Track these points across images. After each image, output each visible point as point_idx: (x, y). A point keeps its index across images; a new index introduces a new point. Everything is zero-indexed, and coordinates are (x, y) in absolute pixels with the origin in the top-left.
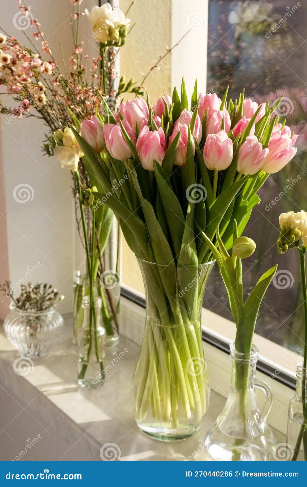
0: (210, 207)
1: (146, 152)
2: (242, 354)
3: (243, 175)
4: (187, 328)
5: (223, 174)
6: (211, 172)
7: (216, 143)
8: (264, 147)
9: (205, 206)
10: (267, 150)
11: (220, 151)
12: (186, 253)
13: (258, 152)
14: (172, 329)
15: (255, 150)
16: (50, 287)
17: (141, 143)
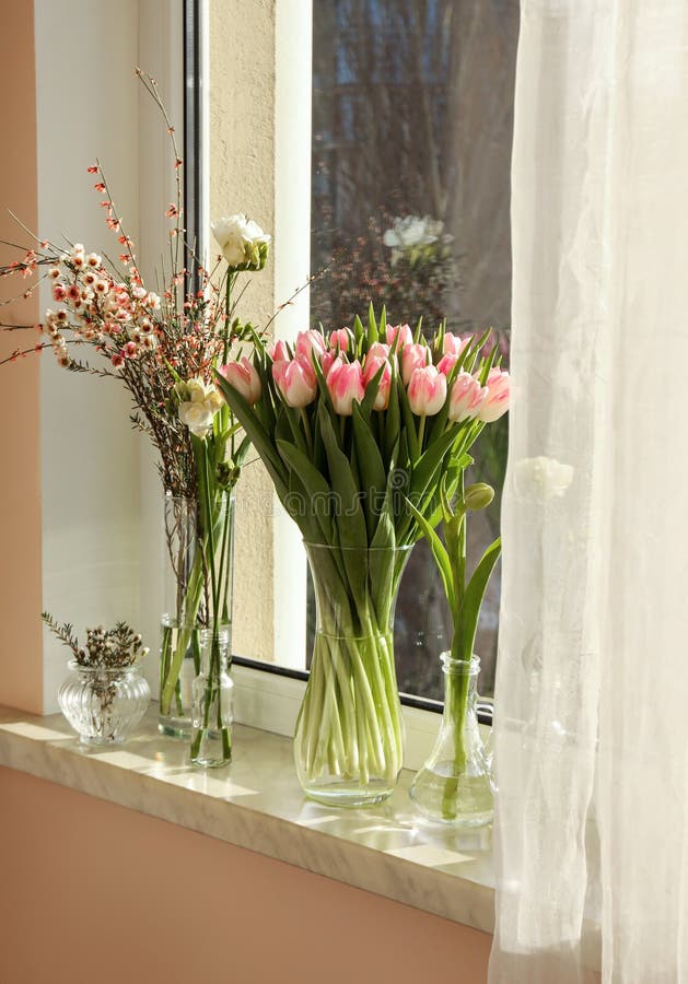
0: (416, 464)
1: (342, 390)
2: (460, 661)
3: (455, 423)
4: (377, 639)
5: (435, 421)
6: (417, 419)
7: (425, 380)
8: (482, 386)
9: (409, 462)
10: (486, 388)
11: (432, 391)
12: (384, 528)
13: (475, 393)
14: (358, 642)
15: (472, 390)
16: (131, 632)
17: (334, 380)
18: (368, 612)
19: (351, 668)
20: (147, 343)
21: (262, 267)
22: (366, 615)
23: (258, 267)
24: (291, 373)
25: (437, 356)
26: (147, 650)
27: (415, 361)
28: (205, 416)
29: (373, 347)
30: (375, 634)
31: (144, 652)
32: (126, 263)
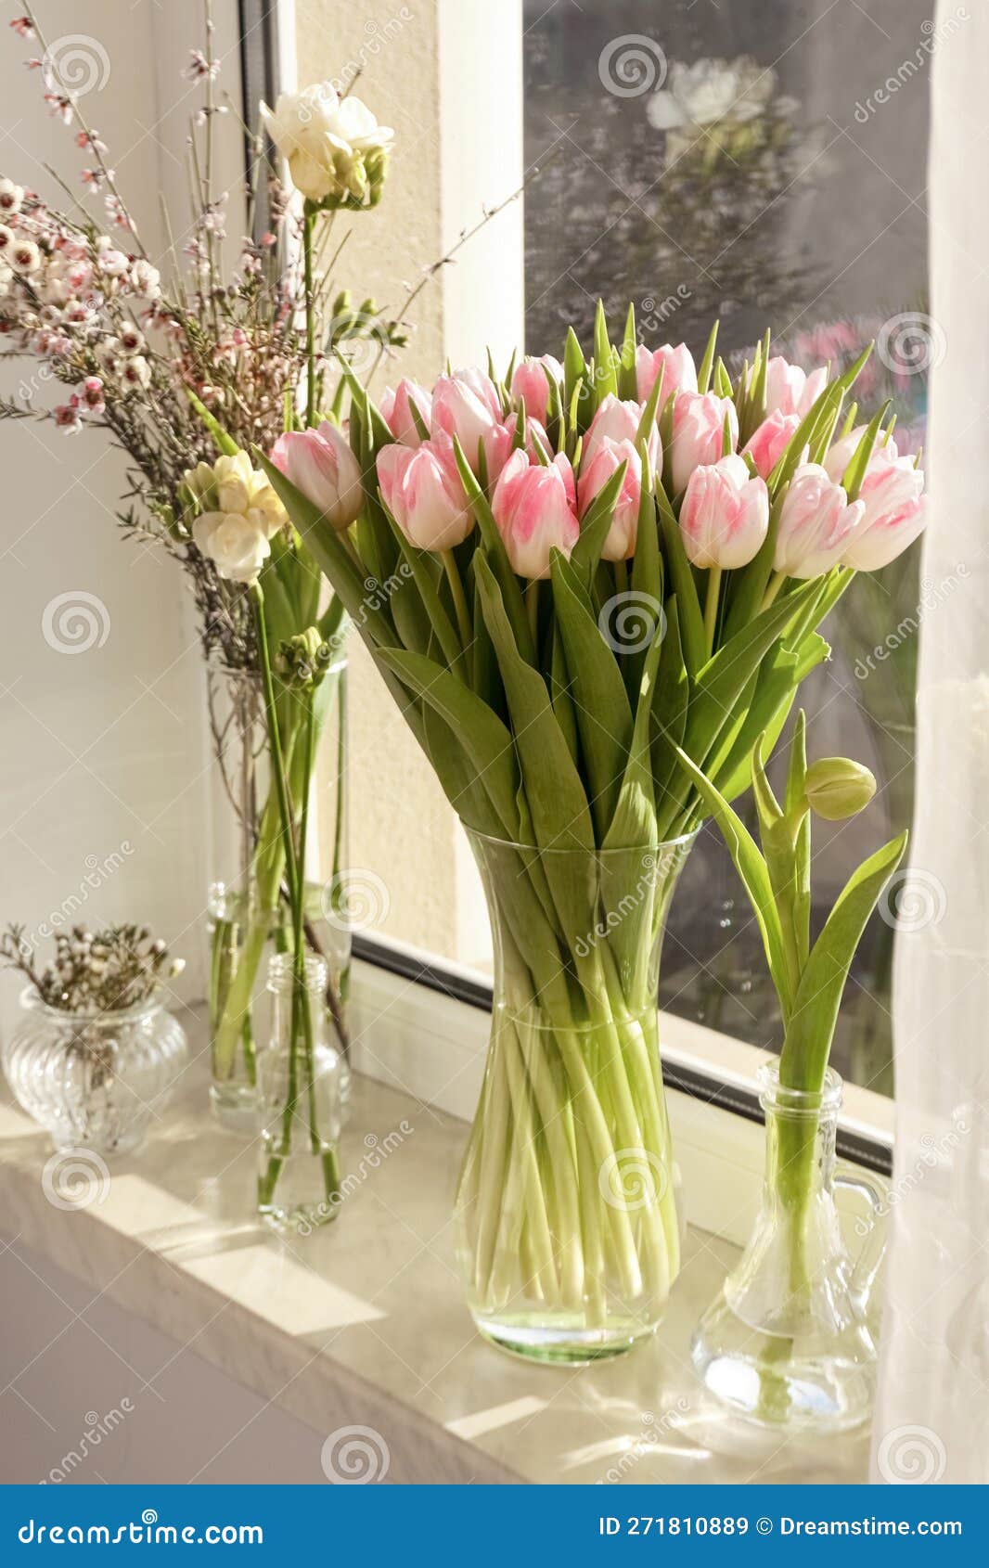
0: (699, 675)
1: (527, 529)
2: (797, 1094)
3: (791, 583)
4: (621, 1028)
5: (736, 581)
6: (702, 576)
7: (719, 492)
8: (852, 498)
9: (684, 673)
10: (860, 504)
11: (735, 517)
12: (631, 812)
13: (834, 515)
14: (580, 1037)
15: (827, 508)
16: (144, 935)
17: (509, 502)
18: (599, 976)
19: (567, 1086)
20: (131, 375)
21: (374, 200)
22: (597, 982)
23: (367, 201)
24: (415, 481)
25: (750, 415)
26: (180, 964)
27: (699, 435)
28: (249, 542)
29: (604, 407)
30: (616, 1012)
31: (172, 970)
32: (94, 188)
